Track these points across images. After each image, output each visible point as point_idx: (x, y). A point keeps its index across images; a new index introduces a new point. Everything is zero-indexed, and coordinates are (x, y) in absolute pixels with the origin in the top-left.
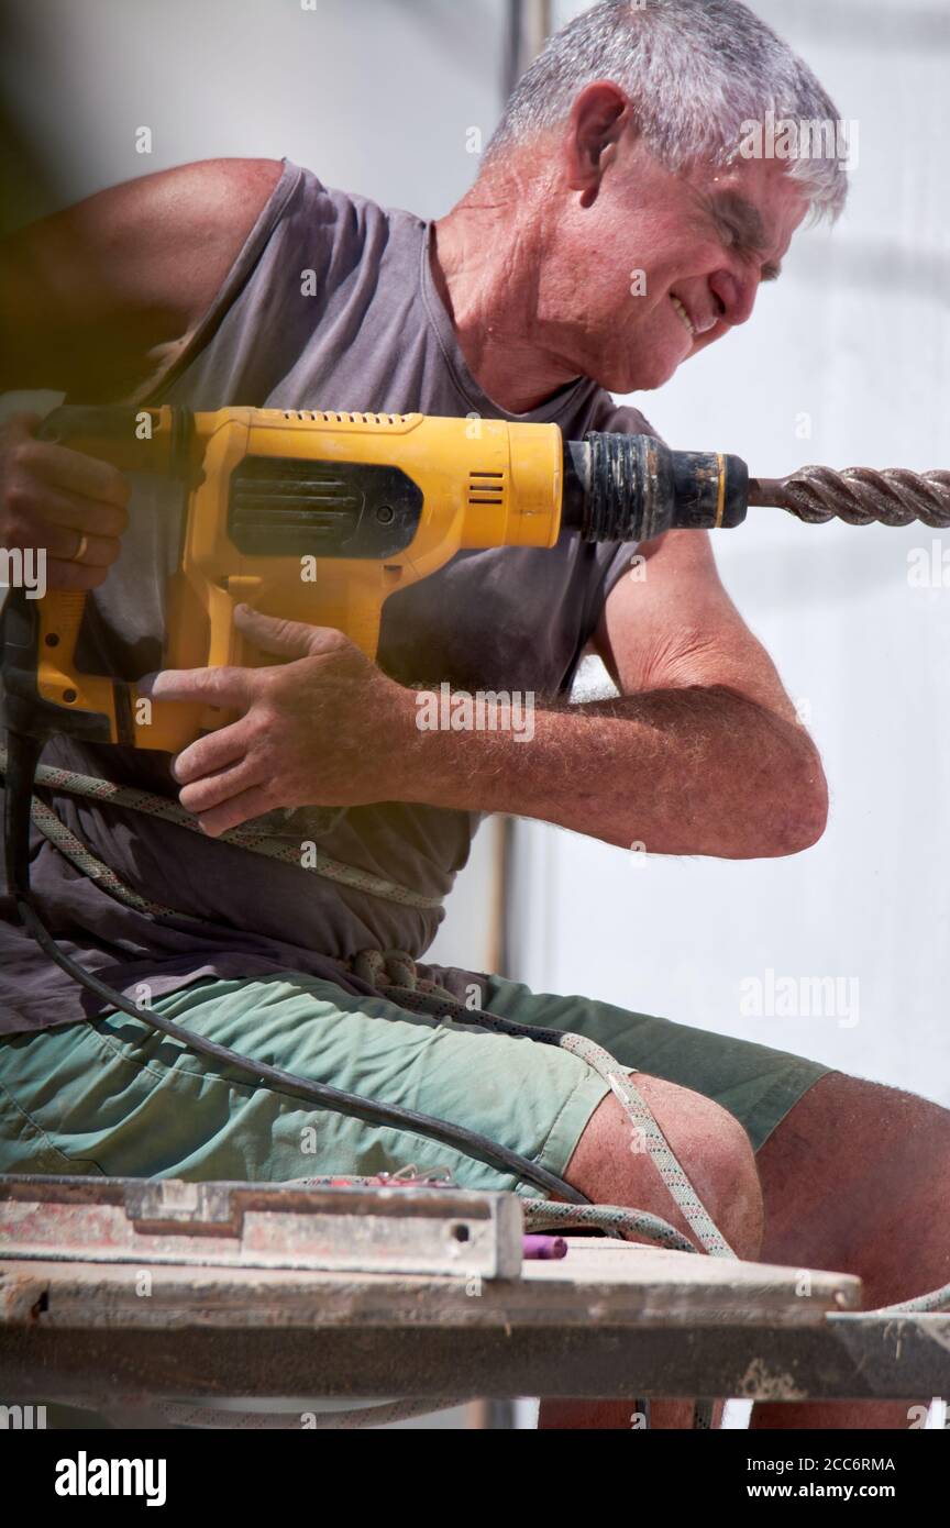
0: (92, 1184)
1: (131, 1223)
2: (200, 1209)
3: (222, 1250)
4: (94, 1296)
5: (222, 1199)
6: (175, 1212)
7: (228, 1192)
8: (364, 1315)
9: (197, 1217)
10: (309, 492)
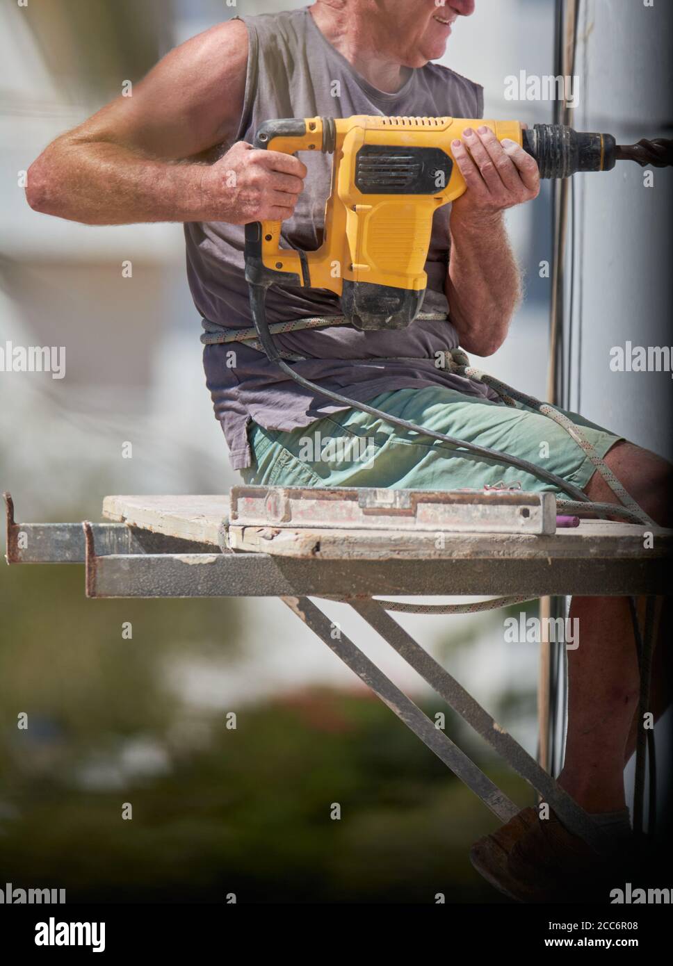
0: (342, 491)
1: (361, 510)
2: (395, 502)
3: (407, 522)
4: (342, 544)
5: (406, 497)
6: (383, 503)
7: (409, 494)
8: (477, 553)
9: (394, 506)
10: (394, 162)
